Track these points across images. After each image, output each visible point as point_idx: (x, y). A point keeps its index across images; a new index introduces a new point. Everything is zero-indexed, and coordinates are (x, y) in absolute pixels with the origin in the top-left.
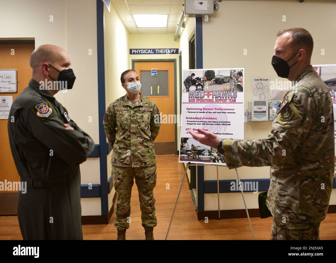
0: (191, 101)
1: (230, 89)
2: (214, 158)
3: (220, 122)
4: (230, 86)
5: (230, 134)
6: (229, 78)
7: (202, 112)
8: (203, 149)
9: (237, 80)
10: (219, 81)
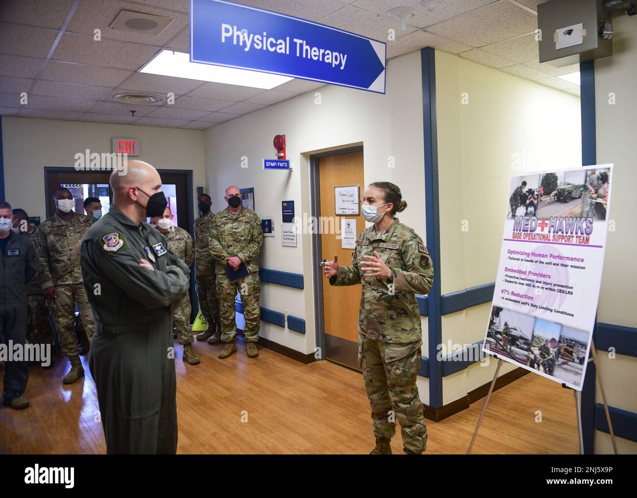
0: (516, 238)
1: (582, 214)
2: (533, 358)
3: (555, 285)
4: (582, 207)
5: (568, 314)
6: (582, 189)
7: (529, 261)
8: (519, 336)
9: (596, 192)
10: (564, 197)
